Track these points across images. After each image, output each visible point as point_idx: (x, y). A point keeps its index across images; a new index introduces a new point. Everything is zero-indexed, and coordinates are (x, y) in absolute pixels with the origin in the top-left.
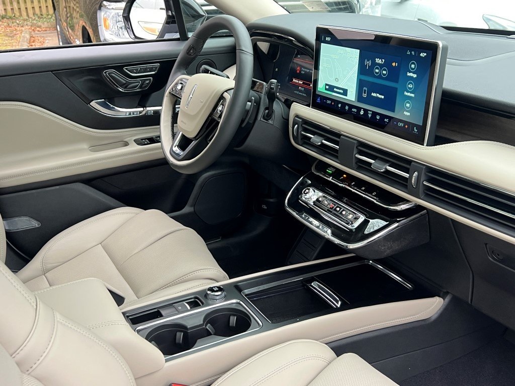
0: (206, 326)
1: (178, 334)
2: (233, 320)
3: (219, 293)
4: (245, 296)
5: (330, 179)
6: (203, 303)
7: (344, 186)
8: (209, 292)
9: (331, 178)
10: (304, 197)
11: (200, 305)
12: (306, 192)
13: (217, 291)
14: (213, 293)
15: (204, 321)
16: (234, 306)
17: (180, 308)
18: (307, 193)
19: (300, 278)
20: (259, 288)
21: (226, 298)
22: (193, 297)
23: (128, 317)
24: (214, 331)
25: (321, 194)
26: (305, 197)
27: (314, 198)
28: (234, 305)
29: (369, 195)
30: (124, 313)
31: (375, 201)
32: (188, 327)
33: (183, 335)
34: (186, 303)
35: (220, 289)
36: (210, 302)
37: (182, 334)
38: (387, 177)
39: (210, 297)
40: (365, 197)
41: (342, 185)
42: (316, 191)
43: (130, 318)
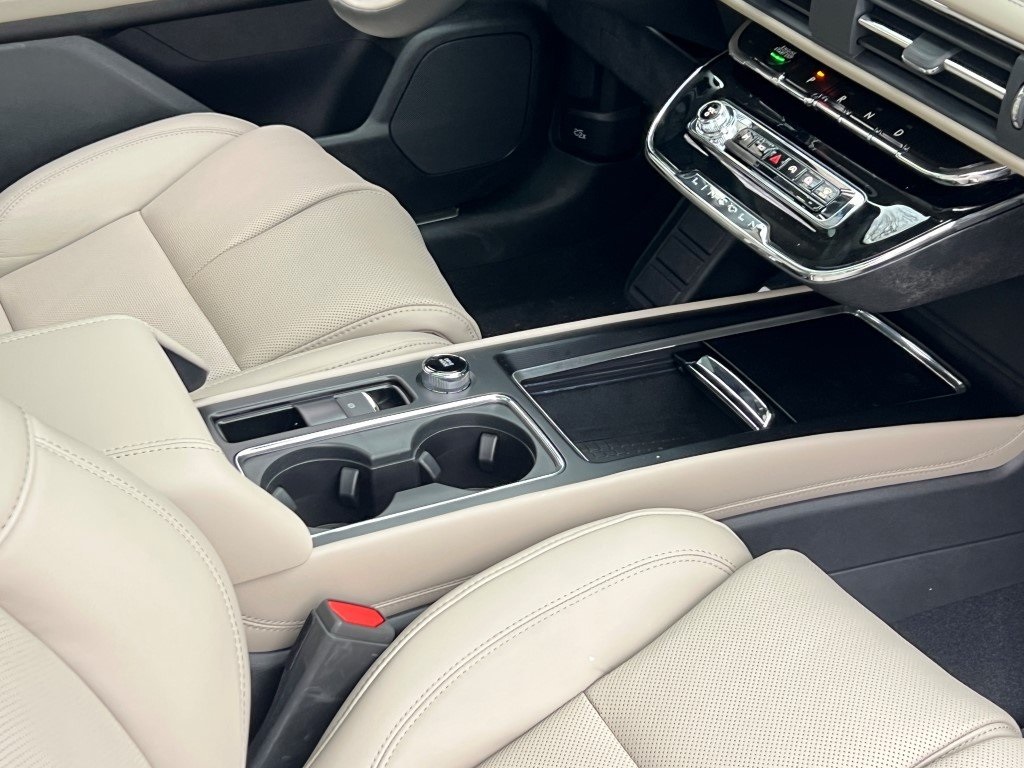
0: (418, 456)
1: (346, 472)
2: (488, 446)
3: (455, 375)
4: (523, 383)
5: (778, 81)
6: (411, 399)
7: (816, 103)
8: (428, 370)
9: (782, 77)
10: (700, 128)
11: (404, 403)
12: (706, 114)
13: (449, 369)
14: (438, 374)
15: (414, 445)
16: (492, 412)
17: (351, 406)
18: (711, 116)
19: (669, 344)
20: (558, 366)
21: (473, 388)
22: (385, 378)
23: (215, 420)
24: (438, 470)
25: (747, 121)
26: (705, 127)
27: (729, 134)
28: (493, 407)
29: (885, 136)
30: (203, 411)
31: (899, 155)
32: (373, 457)
33: (359, 477)
34: (369, 393)
35: (458, 364)
36: (431, 395)
37: (357, 473)
38: (942, 88)
39: (430, 382)
40: (871, 141)
41: (809, 100)
42: (735, 111)
43: (221, 422)
